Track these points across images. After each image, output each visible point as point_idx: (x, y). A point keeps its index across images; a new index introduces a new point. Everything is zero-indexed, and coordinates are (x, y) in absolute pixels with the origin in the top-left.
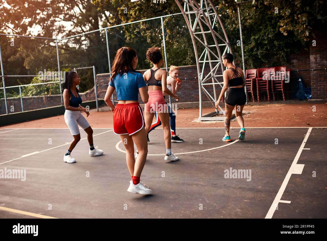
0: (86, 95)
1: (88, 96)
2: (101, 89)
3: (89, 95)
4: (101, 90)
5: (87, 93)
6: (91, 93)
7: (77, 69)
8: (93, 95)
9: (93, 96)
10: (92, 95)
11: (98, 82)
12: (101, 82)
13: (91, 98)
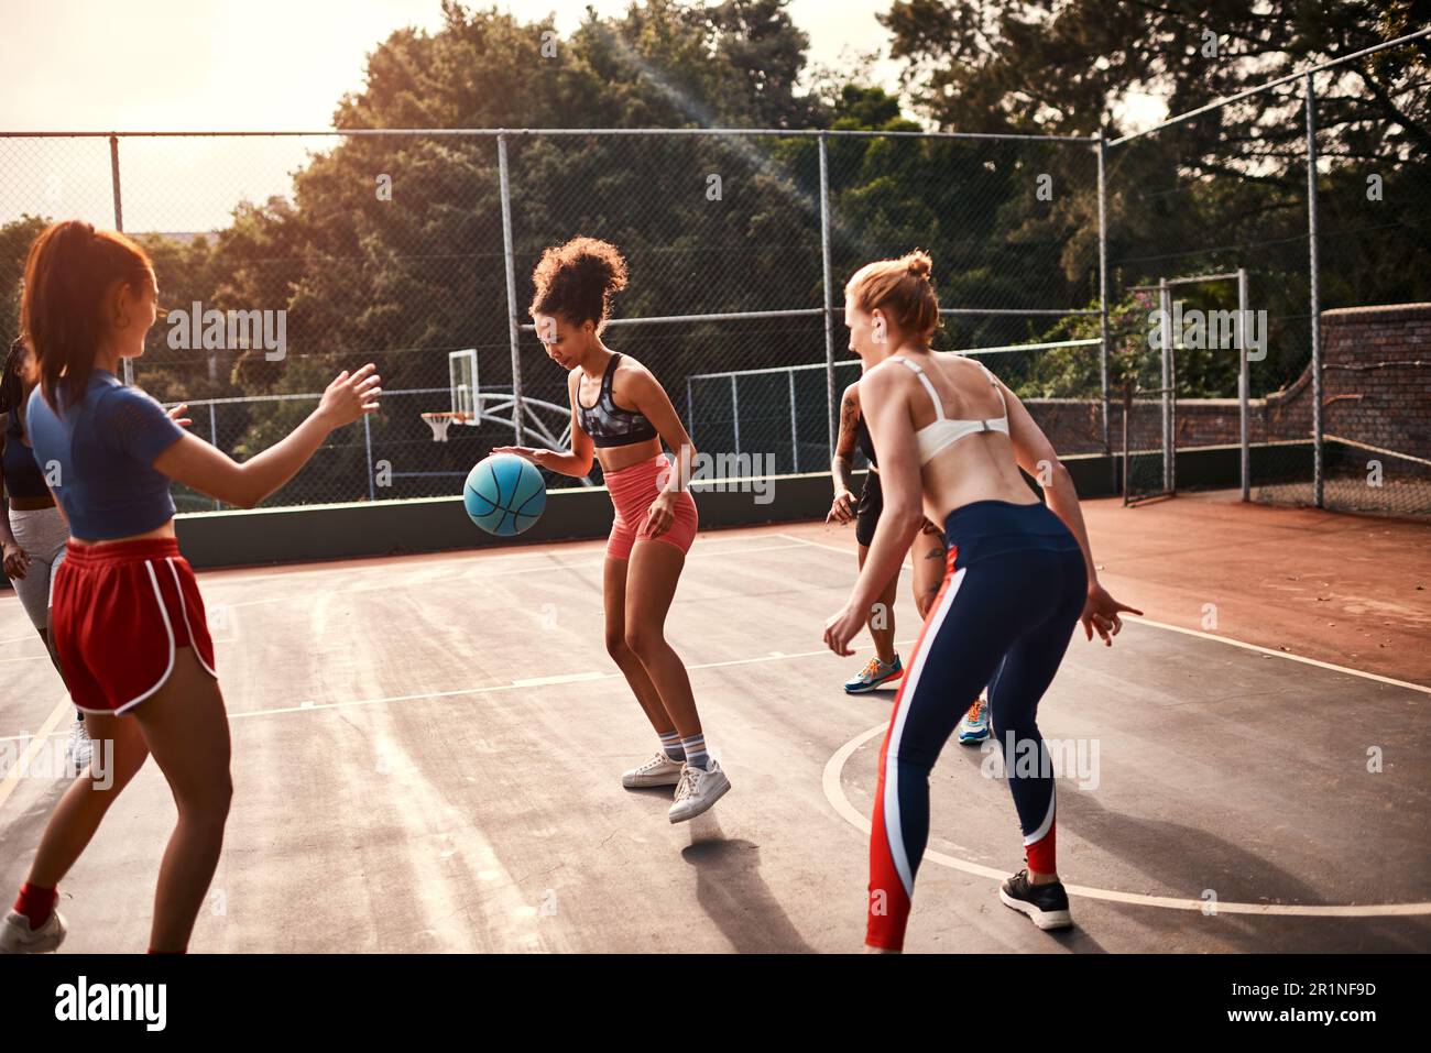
0: (1266, 410)
1: (1277, 417)
2: (1340, 385)
3: (1282, 415)
4: (1339, 393)
5: (1272, 404)
6: (1290, 402)
7: (1173, 281)
8: (1300, 415)
9: (1296, 418)
10: (1295, 411)
11: (1328, 351)
12: (1341, 353)
13: (1287, 429)
